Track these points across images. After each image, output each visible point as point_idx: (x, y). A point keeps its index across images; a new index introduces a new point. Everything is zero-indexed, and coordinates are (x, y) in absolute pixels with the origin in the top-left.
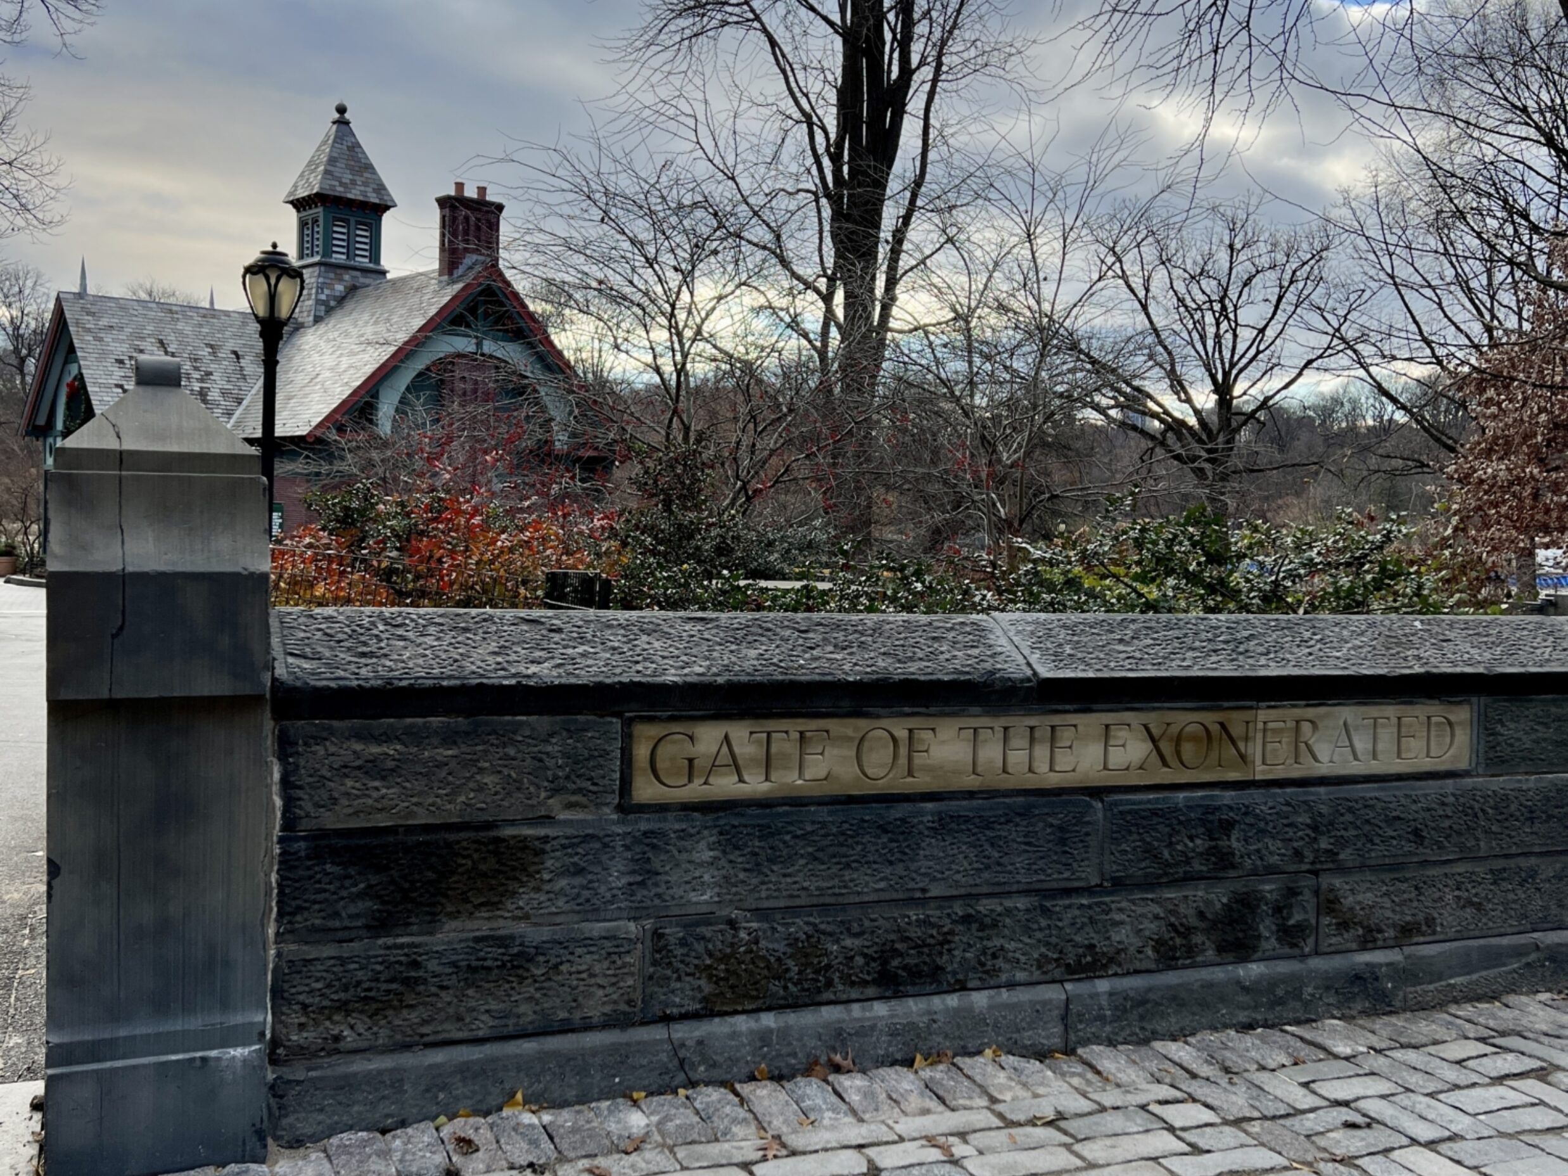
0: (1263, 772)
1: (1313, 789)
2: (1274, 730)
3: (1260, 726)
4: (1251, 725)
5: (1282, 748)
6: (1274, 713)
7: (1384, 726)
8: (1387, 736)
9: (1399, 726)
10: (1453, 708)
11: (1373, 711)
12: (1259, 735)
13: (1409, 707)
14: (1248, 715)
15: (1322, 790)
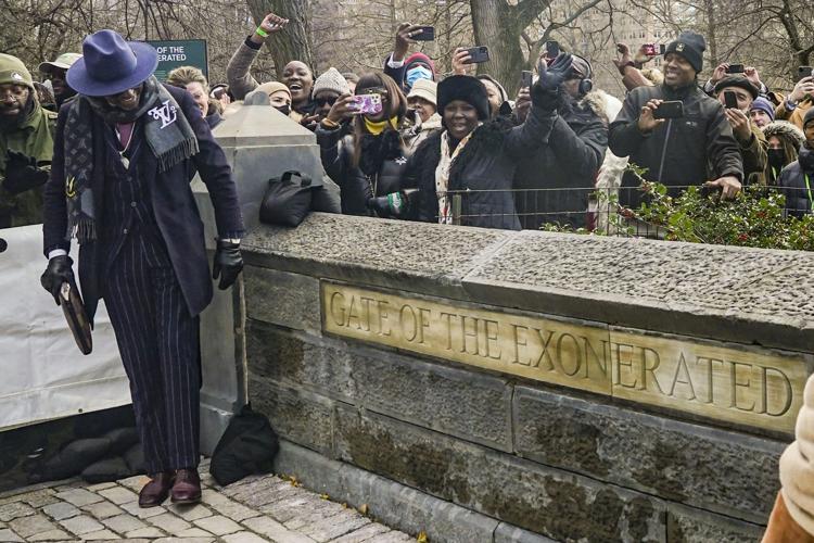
0: (619, 391)
1: (655, 418)
2: (624, 353)
3: (614, 347)
4: (607, 344)
5: (632, 373)
6: (622, 337)
7: (718, 369)
8: (722, 380)
9: (734, 372)
10: (789, 363)
11: (708, 351)
12: (614, 356)
13: (741, 353)
14: (603, 335)
15: (663, 421)
